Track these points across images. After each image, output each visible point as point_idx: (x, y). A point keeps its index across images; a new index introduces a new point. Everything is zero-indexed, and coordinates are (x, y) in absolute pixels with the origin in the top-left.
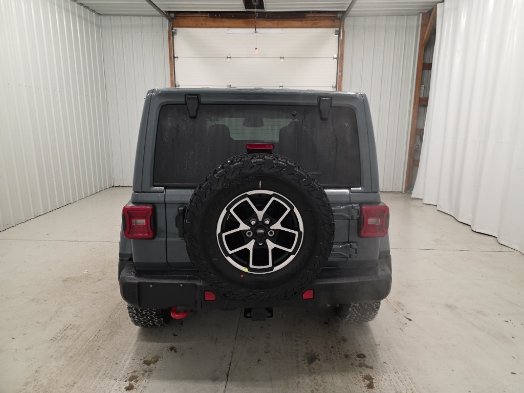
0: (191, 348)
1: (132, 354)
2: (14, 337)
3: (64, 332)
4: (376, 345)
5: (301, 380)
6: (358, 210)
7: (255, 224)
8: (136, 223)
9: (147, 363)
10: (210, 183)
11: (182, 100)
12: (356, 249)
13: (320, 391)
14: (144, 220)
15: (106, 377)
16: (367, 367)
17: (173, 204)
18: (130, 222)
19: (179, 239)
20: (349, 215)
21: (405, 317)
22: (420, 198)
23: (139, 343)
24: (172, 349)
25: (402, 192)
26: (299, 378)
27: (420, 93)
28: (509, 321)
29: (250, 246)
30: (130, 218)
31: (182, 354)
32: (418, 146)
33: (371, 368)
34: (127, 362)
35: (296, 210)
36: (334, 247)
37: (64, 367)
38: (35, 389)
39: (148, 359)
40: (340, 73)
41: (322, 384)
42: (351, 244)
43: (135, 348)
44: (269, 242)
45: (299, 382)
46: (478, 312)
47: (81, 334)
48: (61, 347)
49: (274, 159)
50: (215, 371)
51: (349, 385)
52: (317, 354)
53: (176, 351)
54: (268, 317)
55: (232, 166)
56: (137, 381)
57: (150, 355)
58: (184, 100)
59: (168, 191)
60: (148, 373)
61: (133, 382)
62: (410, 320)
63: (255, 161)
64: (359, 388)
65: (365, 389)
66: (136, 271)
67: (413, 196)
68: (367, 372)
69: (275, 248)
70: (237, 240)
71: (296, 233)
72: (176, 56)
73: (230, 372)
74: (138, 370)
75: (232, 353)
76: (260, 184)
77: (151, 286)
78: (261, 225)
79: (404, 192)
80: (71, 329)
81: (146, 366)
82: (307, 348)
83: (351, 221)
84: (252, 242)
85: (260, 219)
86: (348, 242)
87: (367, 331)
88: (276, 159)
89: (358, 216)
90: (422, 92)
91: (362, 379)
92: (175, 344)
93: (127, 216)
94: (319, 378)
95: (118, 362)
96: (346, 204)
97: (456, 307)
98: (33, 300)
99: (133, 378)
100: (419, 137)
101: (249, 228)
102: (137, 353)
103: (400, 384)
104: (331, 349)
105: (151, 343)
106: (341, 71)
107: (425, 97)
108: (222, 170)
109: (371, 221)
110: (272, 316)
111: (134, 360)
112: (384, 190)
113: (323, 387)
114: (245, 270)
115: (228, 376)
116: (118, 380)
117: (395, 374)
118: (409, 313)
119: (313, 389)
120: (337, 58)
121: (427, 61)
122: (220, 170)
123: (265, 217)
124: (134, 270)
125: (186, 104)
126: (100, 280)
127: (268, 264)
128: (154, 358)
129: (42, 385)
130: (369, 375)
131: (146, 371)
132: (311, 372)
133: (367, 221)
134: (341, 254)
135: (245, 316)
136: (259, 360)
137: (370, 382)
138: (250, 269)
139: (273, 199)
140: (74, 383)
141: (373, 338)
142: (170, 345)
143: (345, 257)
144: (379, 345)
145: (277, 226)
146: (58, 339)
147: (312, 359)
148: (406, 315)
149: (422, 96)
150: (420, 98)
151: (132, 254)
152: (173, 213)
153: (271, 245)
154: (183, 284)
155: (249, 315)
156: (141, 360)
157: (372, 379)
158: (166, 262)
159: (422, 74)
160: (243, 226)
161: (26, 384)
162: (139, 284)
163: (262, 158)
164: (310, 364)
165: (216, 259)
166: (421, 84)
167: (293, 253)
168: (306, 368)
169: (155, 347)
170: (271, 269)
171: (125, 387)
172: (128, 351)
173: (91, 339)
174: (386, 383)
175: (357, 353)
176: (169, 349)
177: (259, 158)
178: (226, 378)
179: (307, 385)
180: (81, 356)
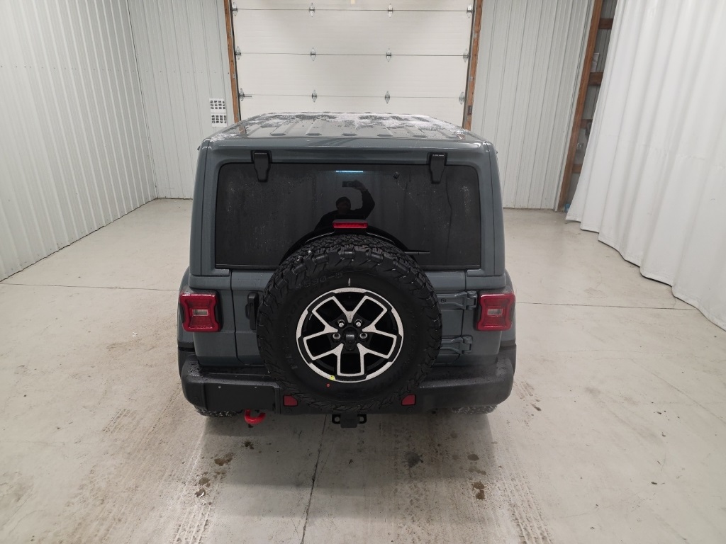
0: (270, 444)
1: (200, 451)
2: (59, 426)
3: (118, 421)
4: (493, 443)
5: (399, 487)
6: (475, 299)
7: (344, 327)
8: (197, 314)
9: (219, 462)
10: (287, 280)
11: (248, 158)
12: (471, 345)
13: (420, 502)
14: (206, 311)
15: (173, 479)
16: (479, 472)
17: (241, 291)
18: (190, 312)
19: (251, 332)
20: (463, 304)
21: (533, 405)
22: (577, 220)
23: (207, 436)
24: (247, 444)
25: (553, 210)
26: (397, 484)
27: (591, 66)
28: (663, 413)
29: (338, 351)
30: (189, 308)
31: (260, 452)
32: (583, 145)
33: (484, 473)
34: (195, 462)
35: (394, 311)
36: (443, 341)
37: (123, 467)
38: (92, 494)
39: (221, 457)
40: (476, 34)
41: (424, 493)
42: (464, 338)
43: (204, 443)
44: (360, 346)
45: (396, 490)
46: (626, 399)
47: (138, 422)
48: (116, 440)
49: (367, 251)
50: (299, 474)
51: (456, 495)
52: (419, 455)
53: (252, 448)
54: (361, 423)
55: (313, 260)
56: (208, 485)
57: (222, 452)
58: (250, 158)
59: (235, 274)
60: (221, 475)
61: (204, 486)
62: (539, 409)
63: (343, 253)
64: (467, 499)
65: (473, 500)
66: (200, 366)
67: (568, 218)
68: (478, 478)
69: (368, 353)
70: (323, 344)
71: (395, 337)
72: (234, 7)
73: (317, 476)
74: (209, 471)
75: (319, 451)
76: (349, 282)
77: (220, 387)
78: (350, 328)
79: (556, 210)
80: (125, 416)
81: (217, 467)
82: (408, 446)
83: (466, 311)
84: (341, 347)
85: (350, 320)
86: (461, 336)
87: (485, 424)
88: (370, 250)
89: (475, 306)
90: (595, 64)
91: (471, 487)
92: (251, 439)
93: (186, 306)
94: (420, 485)
95: (184, 460)
96: (460, 291)
97: (599, 392)
98: (74, 376)
99: (204, 481)
100: (584, 131)
101: (336, 331)
102: (207, 448)
103: (516, 494)
104: (438, 448)
105: (223, 437)
106: (478, 32)
107: (598, 70)
108: (301, 265)
109: (491, 312)
110: (365, 421)
111: (203, 458)
112: (530, 207)
113: (424, 497)
114: (332, 378)
115: (314, 481)
116: (187, 483)
117: (511, 482)
118: (539, 399)
119: (412, 498)
120: (473, 12)
121: (606, 16)
122: (298, 264)
123: (355, 317)
124: (197, 366)
125: (253, 162)
126: (153, 347)
127: (359, 371)
128: (227, 456)
129: (99, 489)
130: (480, 482)
131: (218, 473)
132: (412, 477)
133: (486, 311)
134: (451, 350)
135: (333, 421)
136: (351, 461)
137: (481, 491)
138: (337, 377)
139: (366, 297)
140: (137, 487)
141: (490, 433)
142: (245, 439)
143: (457, 353)
144: (496, 443)
145: (371, 328)
146: (111, 429)
147: (413, 460)
148: (534, 403)
149: (594, 70)
150: (591, 73)
151: (193, 344)
152: (241, 302)
153: (363, 350)
154: (258, 386)
155: (337, 419)
156: (212, 458)
157: (483, 487)
158: (235, 356)
159: (598, 35)
160: (329, 329)
161: (82, 487)
162: (205, 385)
163: (352, 250)
164: (410, 467)
165: (296, 367)
166: (594, 52)
167: (391, 359)
168: (406, 472)
169: (228, 442)
170: (364, 377)
171: (195, 492)
172: (196, 446)
173: (150, 431)
174: (500, 492)
175: (468, 453)
176: (244, 445)
177: (348, 250)
178: (311, 482)
179: (406, 493)
180: (142, 452)
